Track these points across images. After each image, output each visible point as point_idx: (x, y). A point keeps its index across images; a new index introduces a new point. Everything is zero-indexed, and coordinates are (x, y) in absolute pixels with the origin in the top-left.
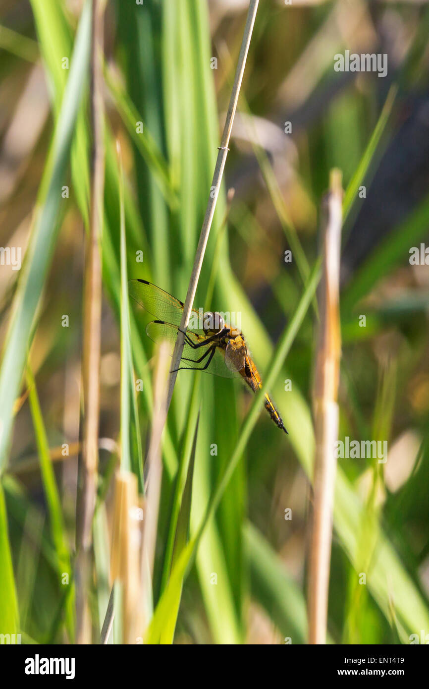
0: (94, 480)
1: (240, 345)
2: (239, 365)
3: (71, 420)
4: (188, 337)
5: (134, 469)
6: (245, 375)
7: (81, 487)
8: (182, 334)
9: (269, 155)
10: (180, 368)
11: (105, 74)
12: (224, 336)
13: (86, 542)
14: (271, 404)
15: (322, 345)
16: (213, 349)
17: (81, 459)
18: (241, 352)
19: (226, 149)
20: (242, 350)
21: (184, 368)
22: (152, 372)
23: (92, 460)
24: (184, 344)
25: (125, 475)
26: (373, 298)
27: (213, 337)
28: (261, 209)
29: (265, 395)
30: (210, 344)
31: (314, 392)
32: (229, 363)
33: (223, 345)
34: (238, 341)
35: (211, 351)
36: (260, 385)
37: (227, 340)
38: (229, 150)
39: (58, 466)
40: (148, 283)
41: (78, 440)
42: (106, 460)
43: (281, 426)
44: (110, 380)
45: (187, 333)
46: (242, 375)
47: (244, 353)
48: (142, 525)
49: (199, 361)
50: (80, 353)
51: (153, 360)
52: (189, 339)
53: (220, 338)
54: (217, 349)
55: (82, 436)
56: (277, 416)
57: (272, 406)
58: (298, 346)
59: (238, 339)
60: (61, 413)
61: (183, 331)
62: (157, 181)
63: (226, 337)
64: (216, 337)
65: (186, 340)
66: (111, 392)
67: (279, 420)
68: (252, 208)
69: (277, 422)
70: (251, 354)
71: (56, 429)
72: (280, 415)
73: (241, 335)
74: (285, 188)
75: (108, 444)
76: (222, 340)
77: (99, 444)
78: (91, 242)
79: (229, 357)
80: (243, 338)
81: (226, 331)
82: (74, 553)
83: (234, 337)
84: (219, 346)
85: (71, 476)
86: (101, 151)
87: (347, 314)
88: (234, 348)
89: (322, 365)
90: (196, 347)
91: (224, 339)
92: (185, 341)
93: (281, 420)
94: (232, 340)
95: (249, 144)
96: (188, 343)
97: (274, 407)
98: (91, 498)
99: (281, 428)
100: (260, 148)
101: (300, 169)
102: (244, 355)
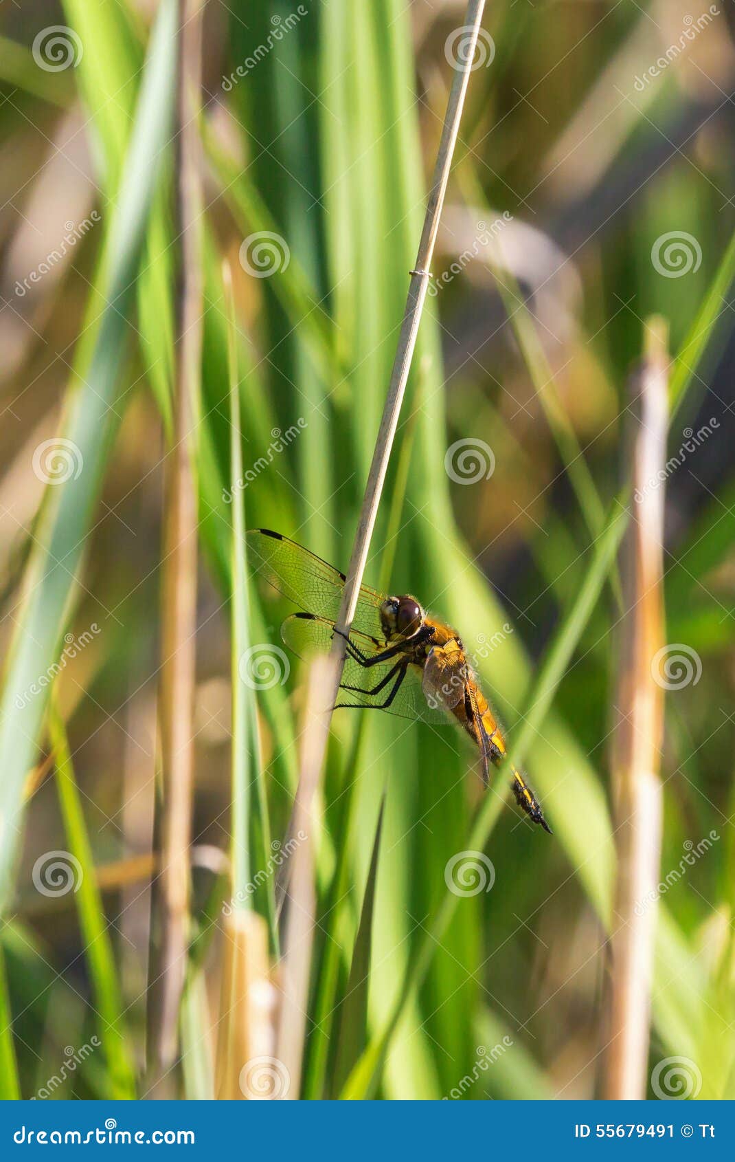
0: (182, 929)
1: (453, 659)
3: (137, 810)
4: (352, 645)
5: (259, 904)
6: (466, 718)
7: (157, 942)
8: (340, 638)
9: (524, 289)
10: (336, 704)
11: (203, 134)
12: (423, 643)
13: (167, 1050)
14: (516, 774)
15: (629, 663)
16: (401, 667)
17: (156, 889)
19: (427, 273)
21: (345, 706)
22: (296, 717)
23: (178, 889)
25: (240, 917)
26: (728, 573)
27: (401, 643)
30: (397, 658)
31: (614, 758)
33: (419, 658)
34: (451, 650)
35: (399, 672)
36: (497, 742)
37: (428, 649)
38: (433, 276)
39: (111, 901)
40: (279, 537)
41: (151, 851)
42: (205, 890)
43: (537, 818)
44: (212, 732)
45: (352, 636)
46: (459, 719)
48: (275, 1018)
51: (297, 693)
52: (354, 648)
53: (416, 644)
54: (411, 668)
55: (158, 843)
56: (530, 799)
57: (519, 779)
59: (451, 646)
60: (117, 797)
61: (343, 631)
62: (310, 354)
63: (427, 643)
64: (408, 643)
65: (350, 652)
66: (214, 756)
67: (533, 806)
68: (491, 393)
69: (528, 809)
72: (535, 797)
73: (457, 639)
74: (556, 355)
75: (210, 858)
76: (419, 650)
77: (192, 856)
78: (176, 462)
79: (432, 681)
80: (460, 646)
81: (428, 631)
82: (142, 1074)
83: (442, 644)
84: (414, 662)
85: (137, 920)
86: (195, 281)
87: (678, 603)
88: (442, 664)
89: (631, 701)
90: (368, 663)
91: (424, 648)
92: (347, 652)
93: (537, 807)
94: (437, 649)
95: (480, 265)
96: (354, 656)
97: (523, 782)
98: (177, 964)
99: (537, 822)
100: (506, 275)
101: (587, 318)
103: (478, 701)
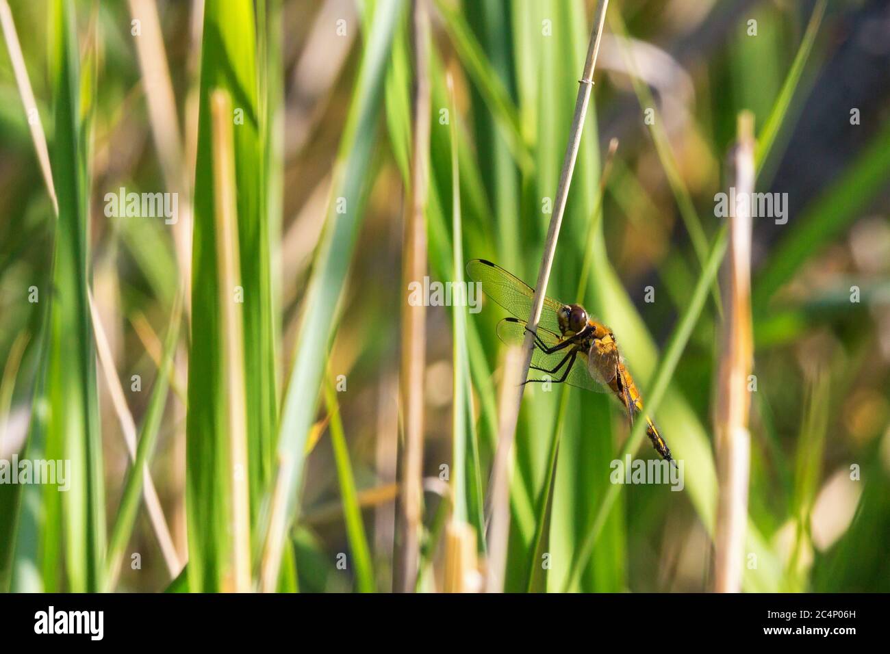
0: (417, 534)
1: (608, 349)
2: (609, 375)
3: (386, 452)
4: (539, 339)
5: (472, 518)
6: (618, 389)
7: (399, 543)
8: (531, 335)
9: (654, 92)
10: (528, 380)
12: (588, 337)
14: (653, 428)
15: (727, 350)
16: (573, 354)
17: (399, 505)
18: (611, 358)
19: (590, 82)
20: (612, 356)
21: (534, 381)
22: (496, 388)
23: (414, 506)
24: (534, 347)
25: (458, 527)
26: (797, 289)
27: (573, 338)
28: (644, 166)
29: (647, 418)
30: (570, 348)
31: (716, 415)
32: (594, 373)
33: (585, 348)
34: (607, 342)
35: (571, 358)
36: (638, 404)
37: (592, 341)
38: (594, 83)
39: (368, 515)
40: (492, 265)
41: (395, 480)
42: (434, 507)
43: (667, 458)
44: (439, 399)
45: (539, 332)
46: (613, 389)
47: (615, 359)
49: (555, 371)
50: (397, 361)
51: (498, 372)
52: (540, 341)
53: (583, 338)
54: (579, 354)
55: (400, 476)
56: (662, 445)
57: (655, 431)
58: (694, 351)
59: (607, 340)
60: (372, 442)
61: (533, 330)
62: (503, 134)
63: (591, 337)
64: (577, 338)
65: (537, 343)
66: (440, 414)
67: (664, 450)
68: (632, 165)
69: (661, 452)
70: (625, 361)
71: (365, 464)
72: (666, 444)
73: (611, 335)
74: (676, 139)
76: (585, 342)
77: (423, 484)
78: (411, 211)
79: (594, 363)
80: (613, 339)
81: (591, 329)
83: (601, 338)
84: (582, 351)
85: (386, 529)
86: (425, 87)
87: (761, 310)
88: (601, 351)
89: (728, 376)
90: (550, 351)
91: (589, 341)
92: (535, 343)
93: (668, 450)
94: (597, 341)
95: (626, 77)
96: (540, 347)
97: (658, 433)
98: (413, 558)
99: (668, 460)
100: (641, 82)
101: (697, 112)
102: (614, 362)
103: (625, 378)
